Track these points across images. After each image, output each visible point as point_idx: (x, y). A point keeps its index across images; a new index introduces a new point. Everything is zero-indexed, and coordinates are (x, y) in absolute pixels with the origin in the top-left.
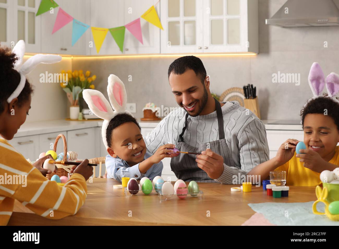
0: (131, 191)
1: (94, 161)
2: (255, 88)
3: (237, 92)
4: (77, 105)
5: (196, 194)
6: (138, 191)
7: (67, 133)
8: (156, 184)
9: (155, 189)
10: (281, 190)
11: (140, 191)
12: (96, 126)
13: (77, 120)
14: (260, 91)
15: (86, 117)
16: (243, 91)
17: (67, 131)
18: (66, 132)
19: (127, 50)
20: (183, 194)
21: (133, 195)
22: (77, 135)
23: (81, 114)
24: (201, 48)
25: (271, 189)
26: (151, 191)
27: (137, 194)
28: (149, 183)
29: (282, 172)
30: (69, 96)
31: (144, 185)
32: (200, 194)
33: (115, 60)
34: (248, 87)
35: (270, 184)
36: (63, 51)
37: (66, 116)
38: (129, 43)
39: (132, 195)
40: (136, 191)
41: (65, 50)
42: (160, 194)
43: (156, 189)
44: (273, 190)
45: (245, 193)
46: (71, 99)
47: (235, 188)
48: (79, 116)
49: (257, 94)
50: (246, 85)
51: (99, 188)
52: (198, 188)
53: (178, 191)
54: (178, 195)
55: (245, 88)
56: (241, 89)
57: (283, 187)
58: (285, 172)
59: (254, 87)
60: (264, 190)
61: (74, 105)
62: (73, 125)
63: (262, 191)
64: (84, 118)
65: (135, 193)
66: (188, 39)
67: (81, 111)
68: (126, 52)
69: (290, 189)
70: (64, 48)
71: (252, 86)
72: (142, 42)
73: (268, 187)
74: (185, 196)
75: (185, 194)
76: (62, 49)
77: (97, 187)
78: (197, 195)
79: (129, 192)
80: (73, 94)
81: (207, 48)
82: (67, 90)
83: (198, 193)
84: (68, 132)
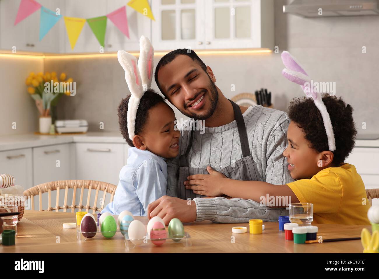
0: (84, 233)
1: (49, 186)
2: (270, 94)
3: (247, 98)
4: (48, 115)
5: (180, 238)
6: (95, 233)
7: (33, 151)
8: (122, 222)
9: (120, 231)
10: (306, 232)
11: (98, 233)
12: (71, 141)
13: (48, 134)
14: (277, 98)
15: (60, 130)
16: (254, 97)
17: (33, 148)
18: (31, 150)
19: (110, 46)
20: (160, 239)
21: (88, 239)
22: (46, 153)
23: (53, 126)
24: (202, 43)
25: (291, 231)
26: (115, 233)
27: (93, 238)
28: (111, 222)
29: (307, 205)
30: (39, 104)
31: (104, 224)
32: (186, 238)
33: (96, 60)
34: (260, 92)
35: (289, 222)
36: (30, 48)
37: (35, 130)
38: (113, 37)
39: (86, 238)
40: (92, 232)
41: (33, 46)
42: (126, 239)
43: (122, 230)
44: (293, 232)
45: (252, 235)
46: (41, 108)
47: (239, 228)
48: (50, 128)
49: (273, 101)
50: (259, 89)
51: (43, 227)
52: (183, 229)
53: (152, 234)
54: (152, 240)
55: (257, 94)
56: (252, 95)
57: (308, 227)
58: (311, 204)
59: (268, 92)
60: (281, 231)
61: (44, 115)
62: (44, 140)
63: (278, 232)
64: (56, 132)
65: (91, 236)
66: (186, 32)
67: (53, 122)
68: (110, 50)
69: (319, 229)
70: (31, 43)
71: (266, 91)
72: (128, 36)
73: (287, 227)
74: (163, 241)
75: (163, 238)
76: (28, 45)
77: (40, 226)
78: (181, 241)
79: (82, 234)
80: (43, 102)
81: (210, 43)
82: (36, 97)
83: (183, 237)
84: (35, 149)
